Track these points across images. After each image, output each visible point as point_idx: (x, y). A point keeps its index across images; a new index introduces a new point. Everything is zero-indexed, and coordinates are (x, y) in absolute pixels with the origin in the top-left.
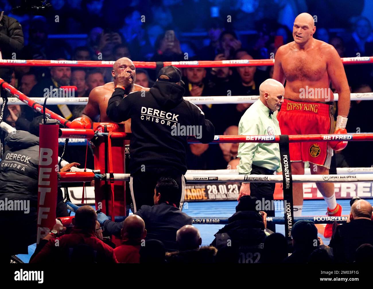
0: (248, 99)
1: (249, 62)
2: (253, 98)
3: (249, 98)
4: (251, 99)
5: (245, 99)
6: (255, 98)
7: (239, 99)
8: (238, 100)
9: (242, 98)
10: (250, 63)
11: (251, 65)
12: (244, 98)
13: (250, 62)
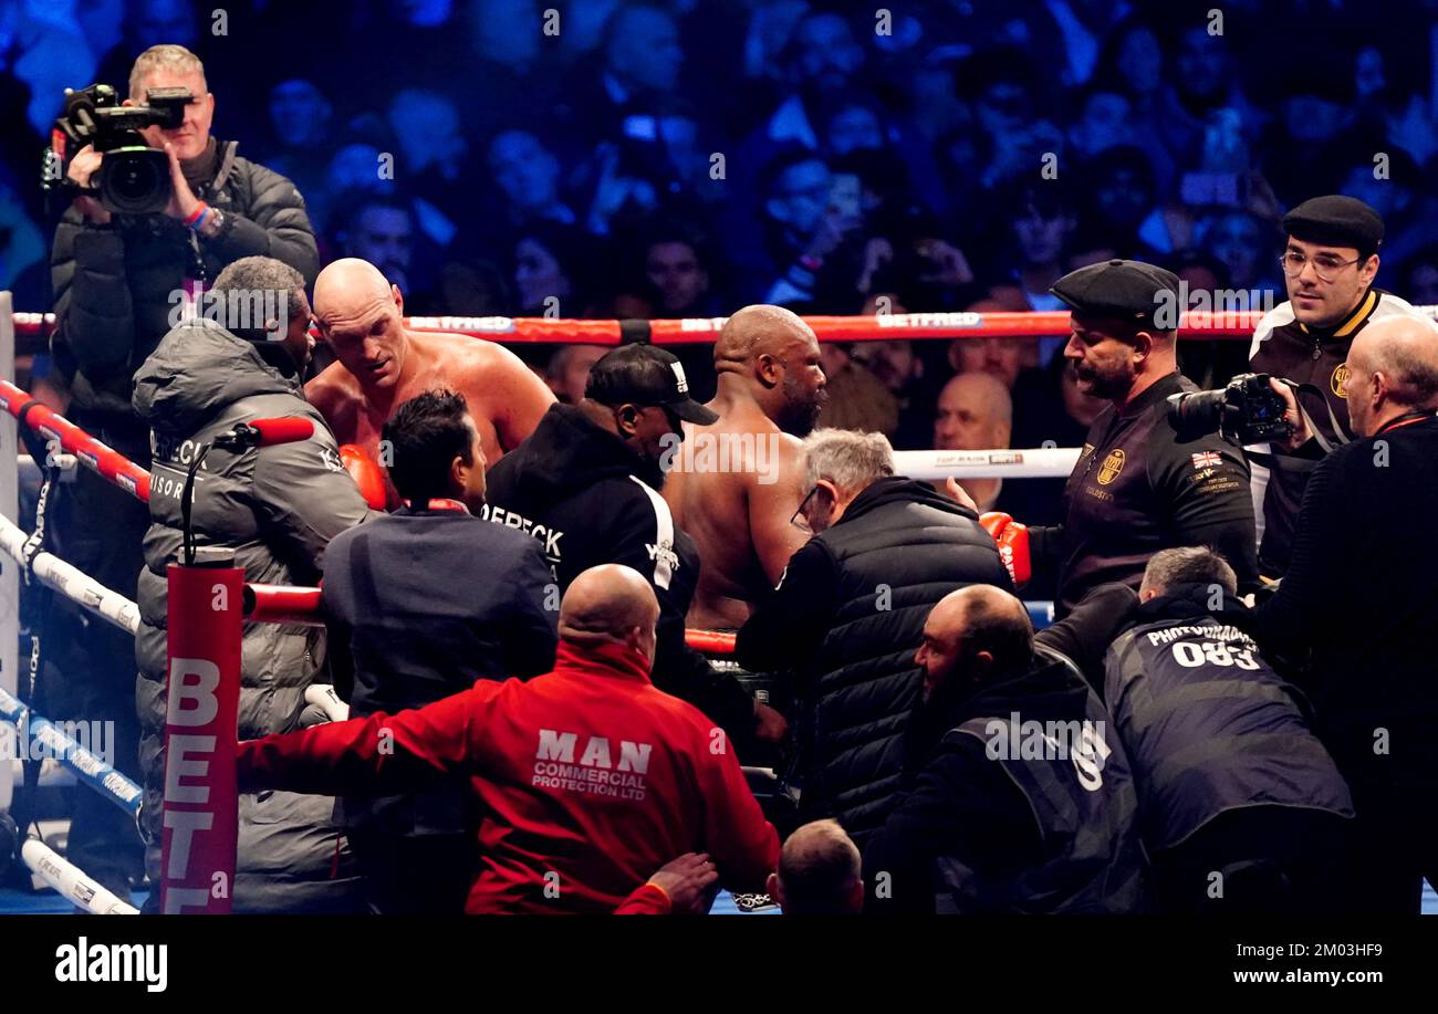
0: (976, 463)
1: (980, 320)
2: (994, 460)
3: (982, 459)
4: (987, 461)
5: (967, 462)
6: (1003, 459)
7: (940, 463)
8: (937, 466)
9: (952, 459)
10: (988, 326)
11: (991, 331)
12: (961, 459)
13: (987, 320)
